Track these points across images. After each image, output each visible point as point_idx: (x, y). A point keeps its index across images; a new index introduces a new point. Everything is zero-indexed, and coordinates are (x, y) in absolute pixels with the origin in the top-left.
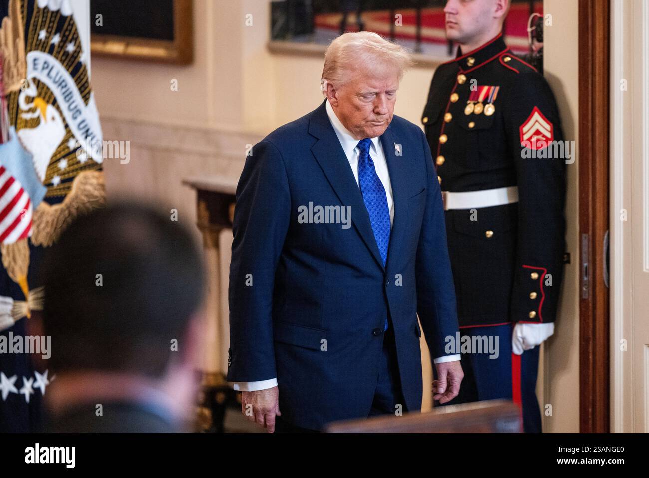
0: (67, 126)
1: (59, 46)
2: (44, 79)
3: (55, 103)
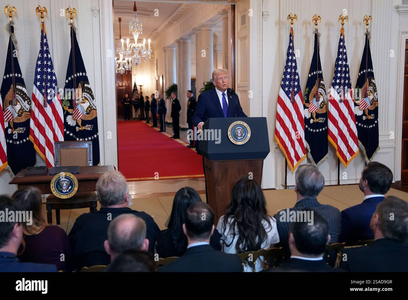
0: (90, 103)
1: (89, 92)
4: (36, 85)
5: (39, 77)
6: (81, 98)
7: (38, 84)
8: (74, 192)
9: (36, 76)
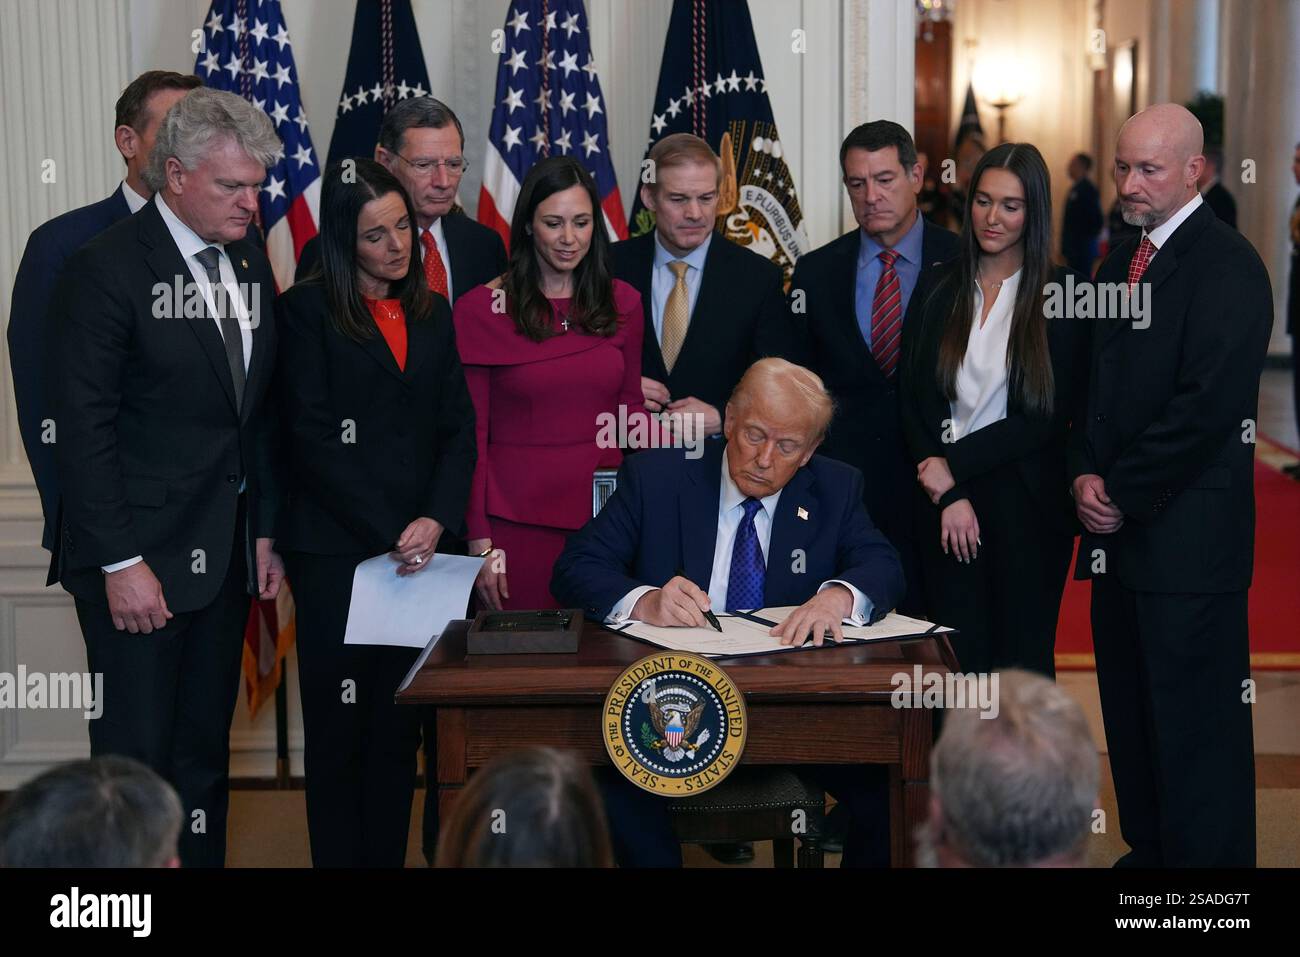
0: (778, 246)
1: (772, 183)
2: (757, 206)
3: (767, 227)
4: (501, 146)
5: (515, 100)
6: (729, 215)
7: (512, 137)
8: (726, 761)
9: (501, 95)
